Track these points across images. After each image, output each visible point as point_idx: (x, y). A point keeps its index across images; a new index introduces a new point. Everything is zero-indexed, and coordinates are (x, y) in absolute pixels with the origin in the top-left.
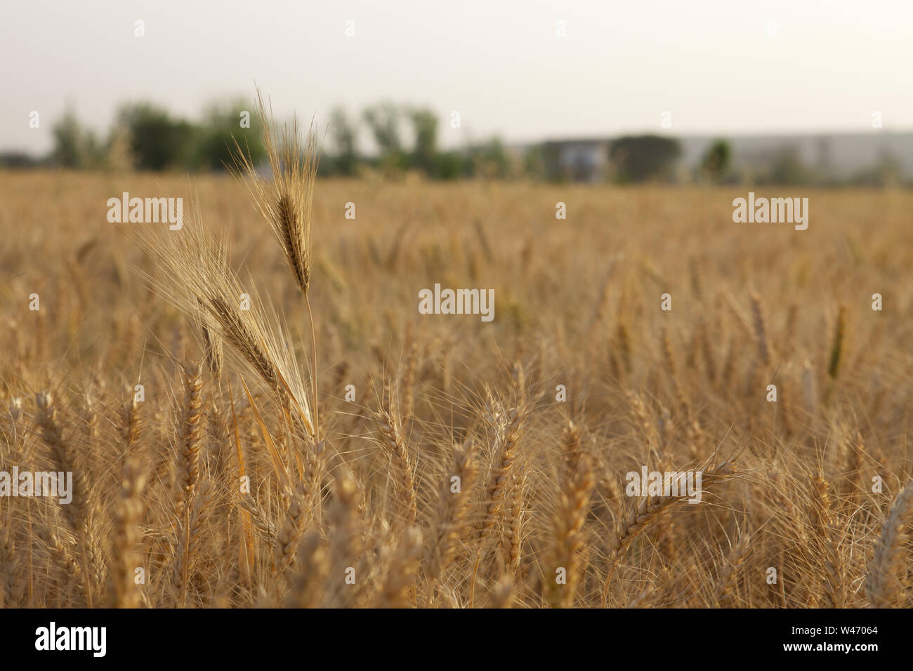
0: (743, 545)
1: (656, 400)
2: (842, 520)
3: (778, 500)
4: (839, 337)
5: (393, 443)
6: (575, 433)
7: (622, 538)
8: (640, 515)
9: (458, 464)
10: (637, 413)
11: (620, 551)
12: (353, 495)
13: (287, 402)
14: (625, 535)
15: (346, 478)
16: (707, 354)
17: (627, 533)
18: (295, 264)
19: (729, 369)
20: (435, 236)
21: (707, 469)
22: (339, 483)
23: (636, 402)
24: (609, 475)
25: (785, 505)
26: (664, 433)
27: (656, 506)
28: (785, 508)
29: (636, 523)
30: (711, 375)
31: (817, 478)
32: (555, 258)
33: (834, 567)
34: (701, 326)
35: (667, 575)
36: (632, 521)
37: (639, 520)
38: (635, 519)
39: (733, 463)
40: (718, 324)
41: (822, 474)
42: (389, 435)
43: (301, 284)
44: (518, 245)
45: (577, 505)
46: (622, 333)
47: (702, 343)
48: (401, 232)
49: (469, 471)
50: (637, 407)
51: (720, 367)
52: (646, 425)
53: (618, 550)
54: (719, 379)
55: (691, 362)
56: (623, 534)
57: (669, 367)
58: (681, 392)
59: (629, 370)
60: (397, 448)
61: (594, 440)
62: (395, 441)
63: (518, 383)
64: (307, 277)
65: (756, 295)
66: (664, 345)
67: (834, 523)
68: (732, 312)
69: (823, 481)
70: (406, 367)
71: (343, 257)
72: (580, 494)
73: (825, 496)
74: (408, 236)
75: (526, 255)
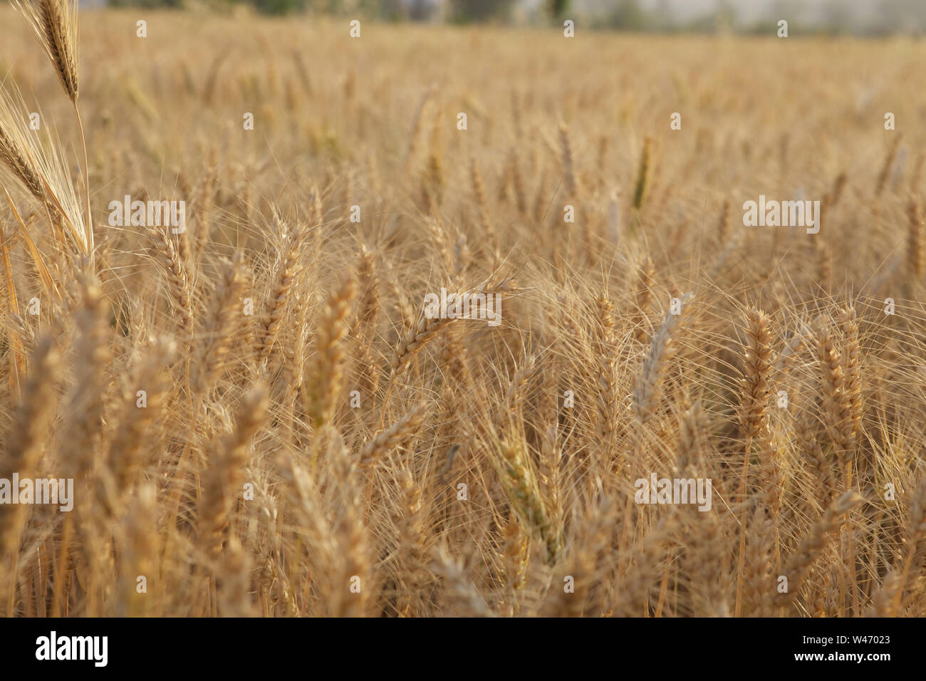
0: (528, 366)
1: (454, 226)
2: (617, 338)
3: (566, 323)
4: (644, 168)
5: (169, 261)
6: (369, 257)
7: (402, 356)
8: (419, 333)
9: (226, 277)
10: (434, 239)
11: (399, 369)
12: (99, 301)
13: (59, 218)
14: (403, 353)
15: (92, 284)
16: (518, 187)
17: (406, 351)
18: (62, 70)
19: (540, 201)
20: (254, 68)
21: (486, 287)
22: (85, 290)
23: (434, 228)
24: (404, 301)
25: (572, 328)
26: (460, 259)
27: (435, 324)
28: (573, 331)
29: (415, 341)
30: (521, 207)
31: (602, 299)
32: (379, 95)
33: (607, 383)
34: (513, 158)
35: (451, 396)
36: (411, 340)
37: (418, 338)
38: (414, 336)
39: (513, 281)
40: (532, 158)
41: (606, 295)
42: (165, 252)
43: (70, 93)
44: (341, 79)
45: (339, 315)
46: (433, 165)
47: (513, 175)
48: (218, 62)
49: (238, 284)
50: (435, 233)
51: (530, 200)
52: (444, 251)
53: (397, 368)
54: (530, 213)
55: (502, 196)
56: (402, 352)
57: (477, 197)
58: (487, 222)
59: (439, 202)
60: (173, 267)
61: (390, 266)
62: (170, 259)
63: (314, 208)
64: (75, 86)
65: (563, 126)
66: (473, 175)
67: (609, 340)
68: (546, 144)
69: (607, 302)
70: (201, 191)
71: (155, 86)
72: (343, 304)
73: (610, 316)
74: (225, 67)
75: (349, 88)
